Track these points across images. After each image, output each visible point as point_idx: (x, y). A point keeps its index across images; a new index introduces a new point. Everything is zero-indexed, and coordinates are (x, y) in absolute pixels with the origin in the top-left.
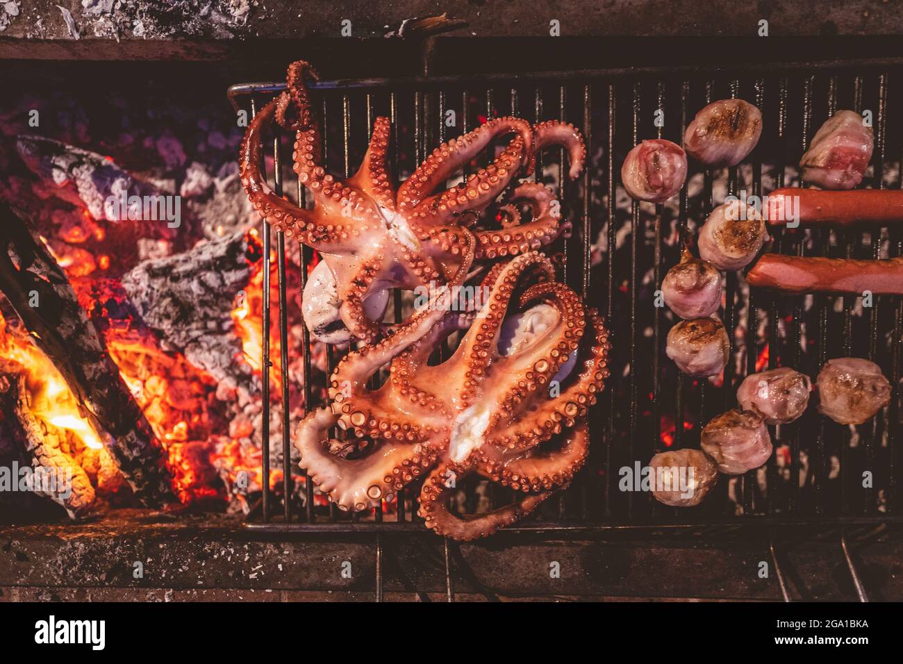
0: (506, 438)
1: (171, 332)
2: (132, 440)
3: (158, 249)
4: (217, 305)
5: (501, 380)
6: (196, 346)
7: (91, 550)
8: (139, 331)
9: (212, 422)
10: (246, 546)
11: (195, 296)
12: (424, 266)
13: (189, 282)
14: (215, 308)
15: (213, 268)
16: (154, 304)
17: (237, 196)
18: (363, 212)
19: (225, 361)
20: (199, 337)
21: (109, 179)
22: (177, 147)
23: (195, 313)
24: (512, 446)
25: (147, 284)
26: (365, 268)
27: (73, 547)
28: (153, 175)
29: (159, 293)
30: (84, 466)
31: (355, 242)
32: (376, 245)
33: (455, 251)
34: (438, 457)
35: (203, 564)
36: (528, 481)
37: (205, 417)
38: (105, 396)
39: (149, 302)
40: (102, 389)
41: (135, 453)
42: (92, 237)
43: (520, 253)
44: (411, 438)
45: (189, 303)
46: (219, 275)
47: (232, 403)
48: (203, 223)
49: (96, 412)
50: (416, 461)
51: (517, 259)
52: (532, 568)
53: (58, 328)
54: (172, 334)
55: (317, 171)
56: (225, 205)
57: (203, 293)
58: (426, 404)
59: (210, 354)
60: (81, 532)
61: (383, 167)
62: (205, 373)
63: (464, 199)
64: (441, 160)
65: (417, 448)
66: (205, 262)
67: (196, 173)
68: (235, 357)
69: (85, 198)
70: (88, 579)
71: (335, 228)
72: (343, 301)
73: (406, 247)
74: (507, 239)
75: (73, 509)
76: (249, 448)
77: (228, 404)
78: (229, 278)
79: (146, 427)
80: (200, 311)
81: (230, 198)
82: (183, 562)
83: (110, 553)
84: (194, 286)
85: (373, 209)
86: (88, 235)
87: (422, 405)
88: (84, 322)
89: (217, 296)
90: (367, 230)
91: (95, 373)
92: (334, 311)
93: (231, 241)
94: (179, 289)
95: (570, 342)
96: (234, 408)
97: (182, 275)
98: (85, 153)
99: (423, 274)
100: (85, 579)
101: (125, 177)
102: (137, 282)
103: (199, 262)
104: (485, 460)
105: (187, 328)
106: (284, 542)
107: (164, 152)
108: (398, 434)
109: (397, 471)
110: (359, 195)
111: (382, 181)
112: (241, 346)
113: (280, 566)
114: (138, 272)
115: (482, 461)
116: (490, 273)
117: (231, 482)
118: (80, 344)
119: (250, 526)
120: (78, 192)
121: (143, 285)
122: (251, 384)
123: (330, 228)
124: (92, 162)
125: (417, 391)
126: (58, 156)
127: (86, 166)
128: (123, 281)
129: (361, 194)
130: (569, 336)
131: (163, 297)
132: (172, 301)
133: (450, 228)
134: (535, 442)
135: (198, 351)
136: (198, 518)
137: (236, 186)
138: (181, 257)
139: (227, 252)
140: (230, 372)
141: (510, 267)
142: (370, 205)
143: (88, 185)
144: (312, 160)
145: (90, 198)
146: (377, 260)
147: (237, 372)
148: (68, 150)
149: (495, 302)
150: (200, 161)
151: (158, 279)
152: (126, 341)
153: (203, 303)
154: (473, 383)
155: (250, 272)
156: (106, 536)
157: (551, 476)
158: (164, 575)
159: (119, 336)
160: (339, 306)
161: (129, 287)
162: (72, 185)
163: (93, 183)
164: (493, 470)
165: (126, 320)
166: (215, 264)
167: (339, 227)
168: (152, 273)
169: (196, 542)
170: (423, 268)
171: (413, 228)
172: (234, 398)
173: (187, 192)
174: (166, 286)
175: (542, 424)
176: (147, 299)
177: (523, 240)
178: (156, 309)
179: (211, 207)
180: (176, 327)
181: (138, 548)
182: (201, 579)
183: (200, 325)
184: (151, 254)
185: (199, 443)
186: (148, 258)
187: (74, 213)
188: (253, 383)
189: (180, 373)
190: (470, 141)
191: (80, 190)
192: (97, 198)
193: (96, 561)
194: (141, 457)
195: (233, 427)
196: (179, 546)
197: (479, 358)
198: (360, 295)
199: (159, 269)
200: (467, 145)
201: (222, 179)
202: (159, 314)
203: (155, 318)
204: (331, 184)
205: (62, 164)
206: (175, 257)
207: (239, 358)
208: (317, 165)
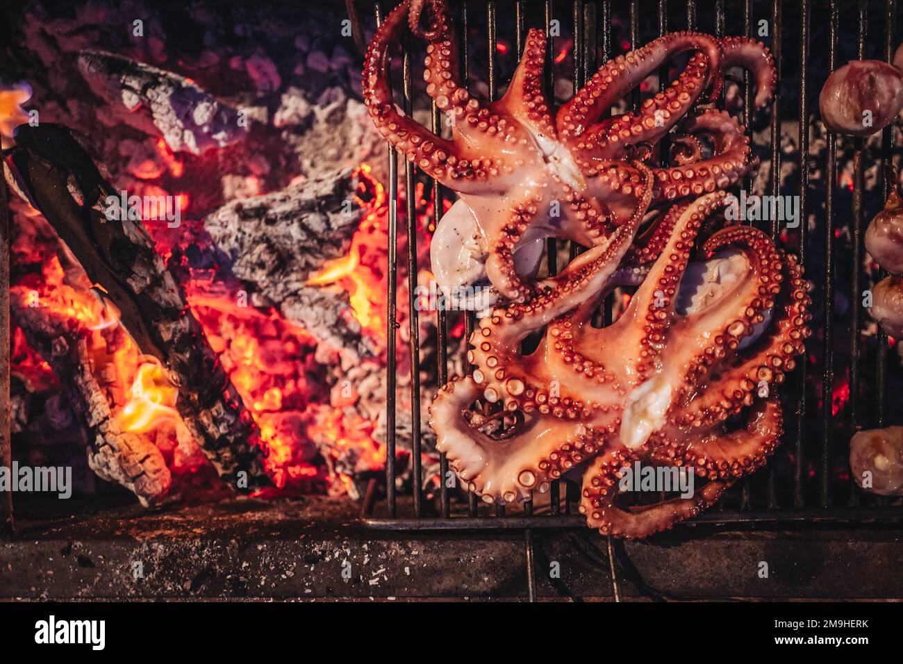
0: (691, 414)
1: (265, 284)
2: (219, 414)
3: (245, 187)
4: (320, 252)
5: (681, 346)
6: (295, 301)
7: (172, 553)
8: (225, 282)
9: (310, 388)
10: (365, 546)
11: (294, 242)
12: (589, 209)
13: (288, 225)
14: (318, 255)
15: (317, 209)
16: (245, 251)
17: (340, 127)
18: (515, 143)
19: (331, 319)
20: (299, 290)
21: (191, 103)
22: (271, 68)
23: (295, 261)
24: (698, 424)
25: (237, 226)
26: (519, 213)
27: (150, 549)
28: (241, 101)
29: (251, 239)
30: (157, 442)
31: (506, 180)
32: (532, 184)
33: (627, 190)
34: (604, 439)
35: (312, 569)
36: (715, 467)
37: (302, 383)
38: (186, 361)
39: (239, 248)
40: (182, 352)
41: (222, 429)
42: (167, 173)
43: (705, 192)
44: (572, 415)
45: (288, 251)
46: (324, 218)
47: (334, 366)
48: (300, 158)
49: (176, 381)
50: (578, 445)
51: (702, 201)
52: (708, 566)
53: (129, 280)
54: (267, 287)
55: (458, 94)
56: (326, 137)
57: (304, 238)
58: (594, 374)
59: (312, 310)
60: (158, 529)
61: (540, 88)
62: (303, 332)
63: (640, 129)
64: (610, 79)
65: (580, 430)
66: (307, 202)
67: (293, 99)
68: (342, 313)
69: (161, 126)
70: (169, 588)
71: (481, 163)
72: (488, 254)
73: (568, 185)
74: (690, 174)
75: (147, 496)
76: (354, 417)
77: (329, 368)
78: (335, 220)
79: (235, 397)
80: (301, 260)
81: (332, 129)
82: (286, 566)
83: (196, 556)
84: (295, 230)
85: (528, 139)
86: (163, 169)
87: (588, 376)
88: (160, 272)
89: (321, 242)
90: (522, 166)
91: (174, 334)
92: (478, 267)
93: (339, 177)
94: (276, 234)
95: (764, 300)
96: (336, 372)
97: (279, 216)
98: (162, 73)
99: (587, 218)
100: (166, 589)
101: (211, 101)
102: (224, 225)
103: (300, 202)
104: (667, 443)
105: (286, 279)
106: (411, 540)
107: (255, 75)
108: (557, 410)
109: (555, 457)
110: (509, 124)
111: (538, 105)
112: (348, 301)
113: (407, 570)
114: (225, 213)
115: (663, 444)
116: (667, 217)
117: (334, 459)
118: (156, 299)
119: (371, 523)
120: (153, 119)
121: (232, 227)
122: (360, 345)
123: (476, 163)
124: (170, 83)
125: (584, 359)
126: (128, 75)
127: (163, 88)
128: (206, 223)
129: (512, 122)
130: (764, 292)
131: (256, 242)
132: (268, 248)
133: (619, 164)
134: (723, 416)
135: (297, 306)
136: (295, 503)
137: (339, 115)
138: (278, 196)
139: (334, 190)
140: (336, 330)
141: (693, 209)
142: (523, 135)
143: (166, 110)
144: (450, 79)
145: (167, 126)
146: (534, 202)
147: (344, 331)
148: (141, 67)
149: (674, 251)
150: (298, 86)
151: (251, 221)
152: (209, 295)
153: (304, 250)
154: (650, 351)
155: (361, 214)
156: (191, 535)
157: (741, 461)
158: (263, 583)
159: (200, 290)
160: (483, 259)
161: (214, 230)
162: (145, 109)
163: (171, 108)
164: (676, 454)
165: (210, 271)
166: (319, 204)
167: (488, 162)
168: (243, 213)
169: (305, 542)
170: (586, 210)
171: (579, 161)
172: (337, 361)
173: (282, 121)
174: (261, 229)
175: (729, 395)
176: (236, 245)
177: (708, 175)
178: (248, 257)
179: (309, 140)
180: (271, 278)
181: (231, 550)
182: (309, 587)
183: (300, 276)
184: (238, 193)
185: (295, 413)
186: (233, 197)
187: (146, 143)
188: (362, 344)
189: (272, 331)
190: (643, 57)
191: (155, 115)
192: (176, 125)
193: (179, 566)
194: (229, 434)
195: (335, 394)
196: (282, 548)
197: (656, 321)
198: (512, 246)
199: (251, 209)
200: (639, 62)
201: (323, 107)
202: (251, 263)
203: (246, 267)
204: (476, 111)
205: (135, 84)
206: (270, 196)
207: (347, 315)
208: (459, 86)
